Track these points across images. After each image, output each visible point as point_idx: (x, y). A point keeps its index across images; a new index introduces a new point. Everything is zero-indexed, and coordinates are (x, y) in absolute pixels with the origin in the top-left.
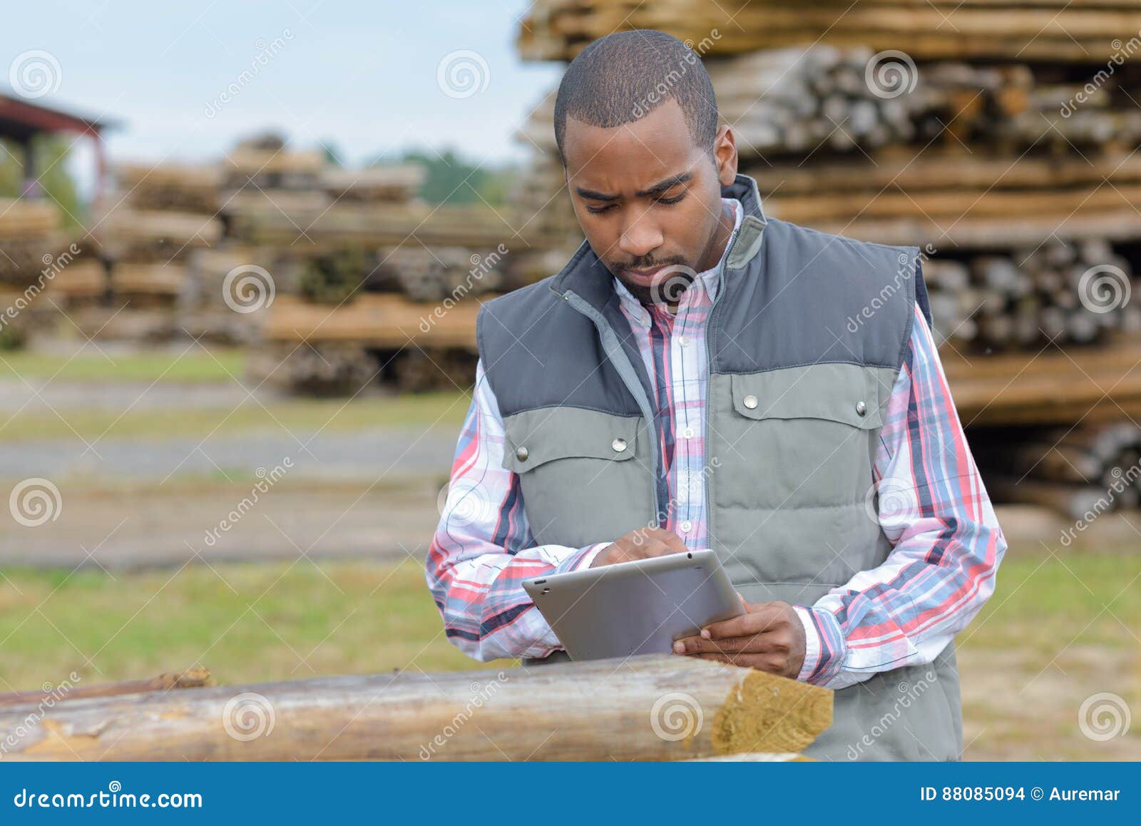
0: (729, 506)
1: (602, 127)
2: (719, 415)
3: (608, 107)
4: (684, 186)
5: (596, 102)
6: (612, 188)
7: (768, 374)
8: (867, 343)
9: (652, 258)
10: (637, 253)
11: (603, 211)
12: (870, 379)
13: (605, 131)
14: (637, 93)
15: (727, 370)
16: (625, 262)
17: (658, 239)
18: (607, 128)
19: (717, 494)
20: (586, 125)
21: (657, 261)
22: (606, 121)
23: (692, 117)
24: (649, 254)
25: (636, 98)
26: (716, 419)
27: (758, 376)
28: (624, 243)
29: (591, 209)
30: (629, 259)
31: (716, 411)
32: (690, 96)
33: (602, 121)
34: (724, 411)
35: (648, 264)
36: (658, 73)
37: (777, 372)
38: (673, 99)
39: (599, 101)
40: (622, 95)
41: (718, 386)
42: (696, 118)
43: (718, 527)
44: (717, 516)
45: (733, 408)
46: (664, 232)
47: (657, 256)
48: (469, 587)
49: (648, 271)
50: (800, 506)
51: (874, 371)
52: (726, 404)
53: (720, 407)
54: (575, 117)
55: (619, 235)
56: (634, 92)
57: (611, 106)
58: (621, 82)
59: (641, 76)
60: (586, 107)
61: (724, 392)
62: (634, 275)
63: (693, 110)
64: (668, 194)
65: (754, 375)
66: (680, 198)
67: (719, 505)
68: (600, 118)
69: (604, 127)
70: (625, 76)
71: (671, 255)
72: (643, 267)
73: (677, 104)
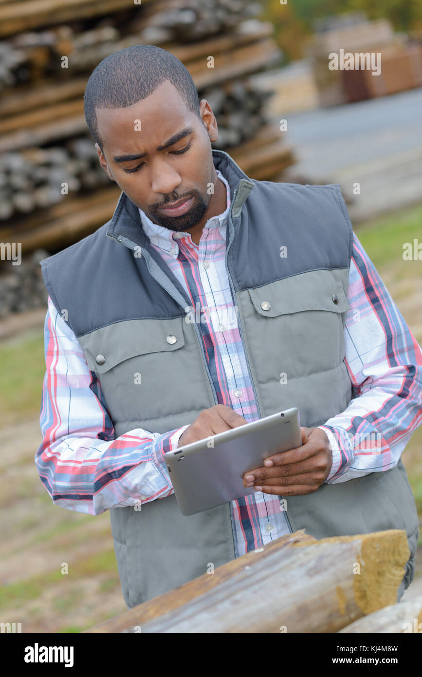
0: (266, 382)
1: (123, 107)
2: (247, 320)
3: (124, 93)
4: (187, 139)
5: (115, 92)
6: (139, 149)
7: (271, 285)
8: (330, 253)
9: (177, 194)
10: (166, 192)
11: (136, 170)
12: (336, 278)
13: (126, 109)
14: (142, 80)
15: (245, 287)
16: (158, 202)
17: (178, 179)
18: (127, 107)
19: (257, 374)
20: (111, 109)
21: (181, 196)
22: (125, 103)
23: (183, 91)
24: (174, 192)
25: (143, 83)
26: (245, 323)
27: (265, 288)
28: (155, 187)
29: (128, 170)
30: (161, 198)
31: (244, 317)
32: (178, 78)
33: (122, 103)
34: (249, 316)
35: (175, 198)
36: (152, 65)
37: (278, 283)
38: (167, 80)
39: (117, 91)
40: (132, 83)
41: (241, 300)
42: (185, 91)
43: (262, 398)
44: (261, 390)
45: (256, 312)
46: (180, 174)
47: (180, 192)
48: (72, 464)
49: (176, 204)
50: (310, 373)
51: (337, 272)
52: (250, 311)
53: (246, 314)
54: (102, 107)
55: (151, 184)
56: (140, 80)
57: (126, 92)
58: (129, 75)
59: (142, 69)
60: (108, 98)
61: (246, 302)
62: (167, 210)
63: (182, 86)
64: (178, 146)
65: (262, 287)
66: (187, 148)
67: (260, 382)
68: (121, 102)
69: (124, 106)
70: (131, 71)
71: (189, 190)
72: (172, 202)
73: (170, 83)
